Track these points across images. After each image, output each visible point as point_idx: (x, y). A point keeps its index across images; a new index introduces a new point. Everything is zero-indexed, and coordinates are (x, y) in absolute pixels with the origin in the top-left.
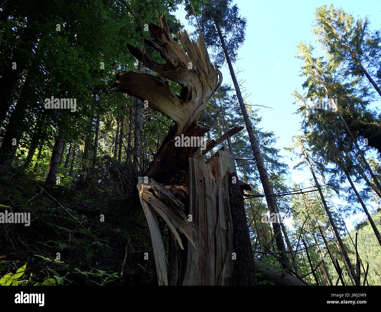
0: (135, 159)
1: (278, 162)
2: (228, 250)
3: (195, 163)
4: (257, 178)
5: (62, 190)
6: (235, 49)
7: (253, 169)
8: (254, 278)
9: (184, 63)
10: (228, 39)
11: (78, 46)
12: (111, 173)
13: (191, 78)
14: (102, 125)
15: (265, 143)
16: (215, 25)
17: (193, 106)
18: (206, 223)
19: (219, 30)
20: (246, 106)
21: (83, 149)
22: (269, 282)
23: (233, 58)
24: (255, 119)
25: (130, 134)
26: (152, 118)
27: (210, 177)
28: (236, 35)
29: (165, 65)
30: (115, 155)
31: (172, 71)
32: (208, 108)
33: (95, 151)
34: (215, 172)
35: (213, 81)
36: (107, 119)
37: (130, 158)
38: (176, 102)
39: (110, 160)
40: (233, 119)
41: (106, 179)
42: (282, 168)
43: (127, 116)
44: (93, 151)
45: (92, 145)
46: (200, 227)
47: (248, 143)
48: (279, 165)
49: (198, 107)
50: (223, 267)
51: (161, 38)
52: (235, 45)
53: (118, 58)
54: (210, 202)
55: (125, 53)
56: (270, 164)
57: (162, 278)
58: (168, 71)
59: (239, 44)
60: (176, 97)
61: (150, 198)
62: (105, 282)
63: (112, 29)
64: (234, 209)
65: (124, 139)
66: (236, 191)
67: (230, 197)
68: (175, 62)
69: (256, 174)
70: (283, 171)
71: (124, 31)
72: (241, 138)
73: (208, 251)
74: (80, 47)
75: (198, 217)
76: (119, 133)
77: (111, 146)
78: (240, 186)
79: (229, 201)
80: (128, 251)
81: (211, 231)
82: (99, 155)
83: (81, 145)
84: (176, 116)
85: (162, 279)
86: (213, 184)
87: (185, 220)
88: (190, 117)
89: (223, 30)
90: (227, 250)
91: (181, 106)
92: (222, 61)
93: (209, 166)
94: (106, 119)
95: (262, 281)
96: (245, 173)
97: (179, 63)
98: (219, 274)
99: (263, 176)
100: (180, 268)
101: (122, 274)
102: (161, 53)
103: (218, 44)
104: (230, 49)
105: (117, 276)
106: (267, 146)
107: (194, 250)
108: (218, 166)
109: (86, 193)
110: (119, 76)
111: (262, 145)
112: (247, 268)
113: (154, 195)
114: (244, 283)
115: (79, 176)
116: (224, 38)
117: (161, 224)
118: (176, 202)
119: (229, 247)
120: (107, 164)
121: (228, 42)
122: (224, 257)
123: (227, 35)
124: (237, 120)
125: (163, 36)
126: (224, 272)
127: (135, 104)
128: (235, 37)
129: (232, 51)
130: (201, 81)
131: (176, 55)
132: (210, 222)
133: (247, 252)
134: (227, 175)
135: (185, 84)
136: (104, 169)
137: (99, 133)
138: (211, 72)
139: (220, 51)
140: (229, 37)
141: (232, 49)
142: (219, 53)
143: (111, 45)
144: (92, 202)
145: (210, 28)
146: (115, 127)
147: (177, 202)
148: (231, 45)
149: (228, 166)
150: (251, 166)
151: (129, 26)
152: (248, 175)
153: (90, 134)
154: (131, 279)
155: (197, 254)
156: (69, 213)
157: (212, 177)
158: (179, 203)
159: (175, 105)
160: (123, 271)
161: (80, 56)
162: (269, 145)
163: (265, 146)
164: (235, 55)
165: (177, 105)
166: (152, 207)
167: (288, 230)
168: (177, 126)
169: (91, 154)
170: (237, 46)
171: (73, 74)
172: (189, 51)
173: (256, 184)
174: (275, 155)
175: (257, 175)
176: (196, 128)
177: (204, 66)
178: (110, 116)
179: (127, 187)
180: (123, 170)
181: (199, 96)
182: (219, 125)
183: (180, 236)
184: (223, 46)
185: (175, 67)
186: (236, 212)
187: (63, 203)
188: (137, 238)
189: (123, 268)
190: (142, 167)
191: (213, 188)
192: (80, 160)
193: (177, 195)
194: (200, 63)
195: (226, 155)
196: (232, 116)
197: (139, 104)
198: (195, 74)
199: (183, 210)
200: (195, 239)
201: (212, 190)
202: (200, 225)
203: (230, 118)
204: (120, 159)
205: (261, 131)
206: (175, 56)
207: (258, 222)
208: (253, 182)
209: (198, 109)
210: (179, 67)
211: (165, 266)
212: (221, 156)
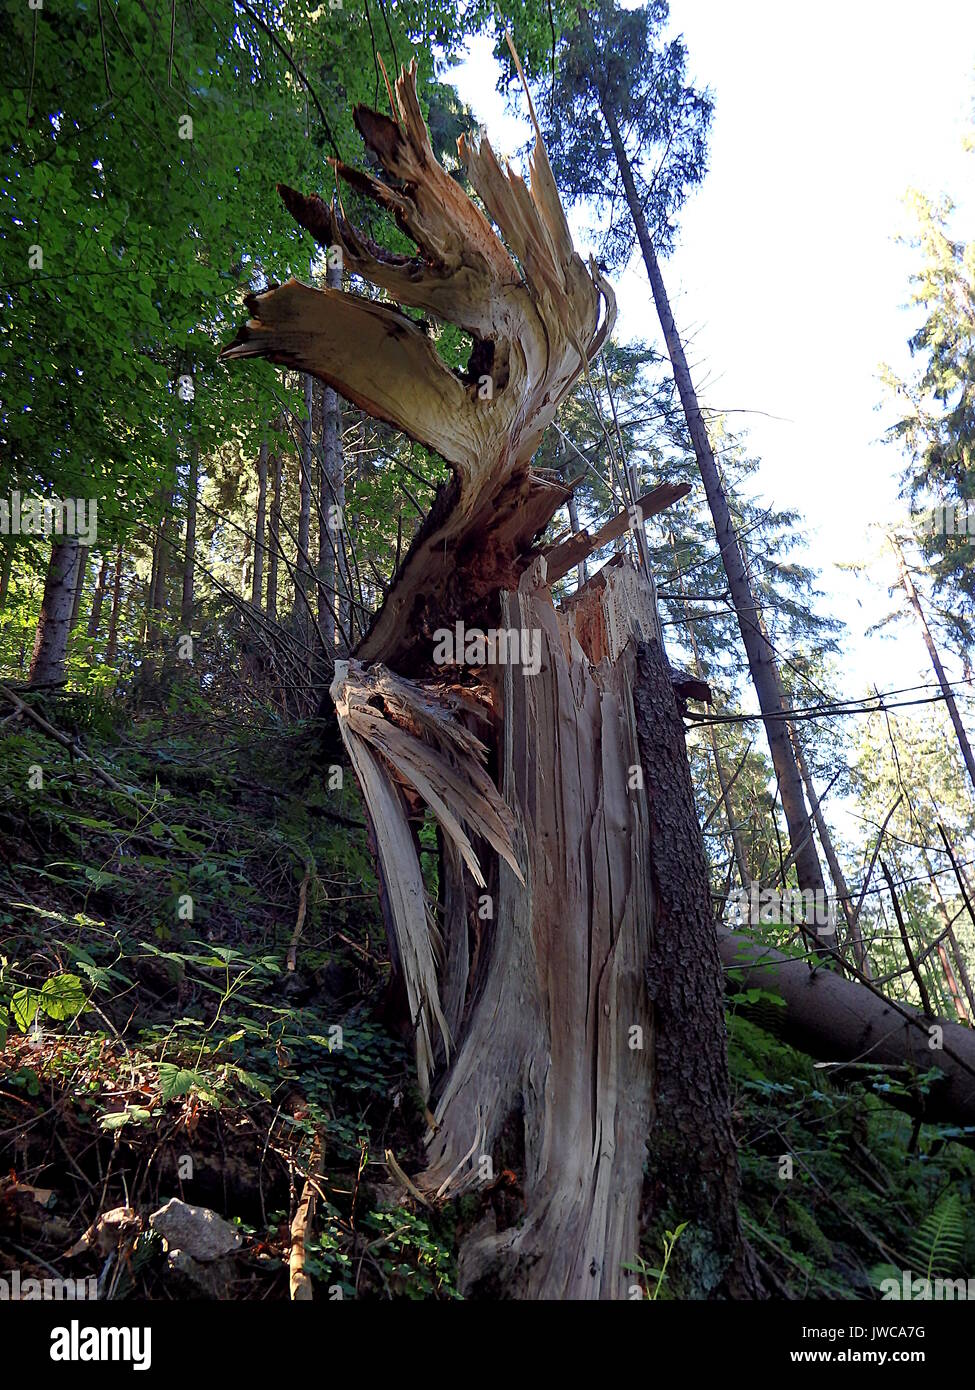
0: (324, 602)
1: (814, 612)
2: (632, 889)
3: (522, 609)
4: (739, 668)
5: (86, 708)
6: (671, 206)
7: (727, 636)
8: (716, 975)
9: (479, 254)
10: (645, 172)
11: (112, 202)
12: (244, 651)
13: (504, 307)
14: (207, 489)
15: (769, 549)
16: (600, 116)
17: (513, 409)
18: (558, 805)
19: (616, 137)
20: (704, 415)
21: (146, 572)
22: (766, 995)
23: (665, 241)
24: (738, 465)
25: (303, 519)
26: (376, 464)
27: (574, 658)
28: (678, 156)
29: (415, 261)
30: (256, 594)
31: (437, 282)
32: (573, 428)
33: (188, 579)
34: (590, 641)
35: (581, 319)
36: (224, 470)
37: (306, 601)
38: (452, 393)
39: (241, 608)
40: (661, 463)
41: (229, 673)
42: (825, 634)
43: (294, 459)
44: (181, 579)
45: (179, 560)
46: (539, 817)
47: (712, 547)
48: (814, 622)
49: (531, 416)
50: (613, 942)
51: (397, 162)
52: (672, 191)
53: (253, 245)
54: (571, 738)
55: (279, 227)
56: (786, 619)
57: (418, 975)
58: (424, 284)
59: (686, 188)
60: (454, 377)
61: (373, 727)
62: (238, 984)
63: (229, 137)
64: (651, 759)
65: (284, 538)
66: (658, 702)
67: (638, 719)
68: (448, 250)
69: (736, 653)
70: (831, 645)
71: (272, 143)
72: (688, 532)
73: (567, 893)
74: (116, 204)
75: (532, 788)
76: (268, 518)
77: (242, 562)
78: (675, 685)
79: (635, 734)
80: (310, 898)
81: (574, 831)
82: (202, 592)
83: (141, 560)
84: (455, 444)
85: (419, 980)
86: (583, 680)
87: (488, 796)
88: (504, 450)
89: (631, 136)
90: (627, 892)
91: (471, 407)
92: (624, 253)
93: (572, 620)
94: (221, 468)
95: (744, 992)
96: (697, 651)
97: (462, 254)
98: (600, 966)
99: (759, 661)
100: (477, 948)
101: (291, 966)
102: (399, 214)
103: (612, 188)
104: (654, 206)
105: (276, 968)
106: (774, 559)
107: (522, 890)
108: (600, 619)
109: (166, 718)
110: (256, 302)
111: (759, 556)
112: (691, 948)
113: (388, 716)
114: (682, 989)
115: (139, 663)
116: (635, 165)
117: (414, 811)
118: (458, 738)
119: (634, 882)
120: (230, 621)
121: (649, 183)
122: (616, 912)
123: (644, 156)
124: (673, 467)
125: (406, 151)
126: (618, 958)
127: (319, 413)
128: (674, 161)
129: (660, 214)
130: (540, 317)
131: (452, 225)
132: (573, 802)
133: (693, 897)
134: (632, 647)
135: (485, 329)
136: (220, 641)
137: (197, 516)
138: (577, 287)
139: (617, 215)
140: (652, 159)
141: (661, 207)
142: (615, 221)
143: (227, 197)
144: (186, 746)
145: (581, 129)
146: (251, 497)
147: (463, 737)
148: (656, 192)
149: (636, 617)
150: (719, 626)
151: (291, 125)
152: (707, 657)
153: (168, 521)
154: (323, 981)
155: (531, 903)
156: (113, 780)
157: (579, 654)
158: (469, 742)
159: (449, 407)
160: (294, 959)
161: (119, 241)
162: (783, 554)
163: (770, 558)
164: (672, 229)
165: (459, 404)
166: (383, 758)
167: (837, 840)
168: (461, 479)
169: (176, 590)
170: (680, 195)
171: (97, 307)
172: (498, 207)
173: (735, 689)
174: (804, 588)
175: (739, 658)
176: (524, 488)
177: (548, 261)
178: (233, 456)
179: (300, 695)
180: (284, 639)
181: (535, 375)
182: (609, 485)
183: (475, 847)
184: (630, 196)
185: (448, 267)
186: (658, 770)
187: (92, 750)
188: (337, 859)
189: (294, 949)
190: (346, 630)
191: (584, 692)
192: (139, 609)
193: (462, 717)
194: (537, 251)
195: (628, 582)
196: (655, 452)
197: (331, 413)
198: (519, 293)
199: (482, 762)
200: (522, 857)
201: (579, 697)
202: (539, 811)
203: (650, 462)
204: (272, 604)
205: (756, 505)
206: (450, 228)
207: (739, 813)
208: (727, 683)
209: (533, 422)
210: (463, 268)
211: (427, 939)
212: (612, 587)
